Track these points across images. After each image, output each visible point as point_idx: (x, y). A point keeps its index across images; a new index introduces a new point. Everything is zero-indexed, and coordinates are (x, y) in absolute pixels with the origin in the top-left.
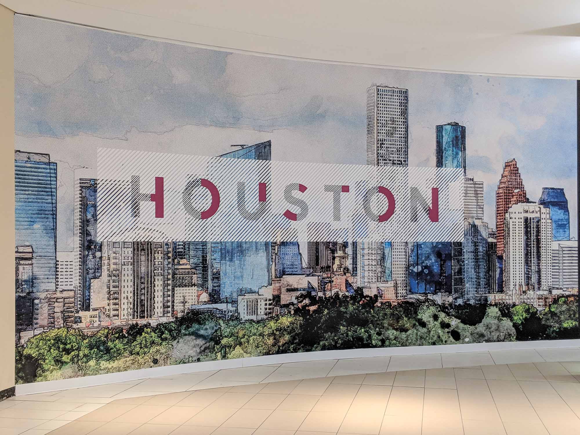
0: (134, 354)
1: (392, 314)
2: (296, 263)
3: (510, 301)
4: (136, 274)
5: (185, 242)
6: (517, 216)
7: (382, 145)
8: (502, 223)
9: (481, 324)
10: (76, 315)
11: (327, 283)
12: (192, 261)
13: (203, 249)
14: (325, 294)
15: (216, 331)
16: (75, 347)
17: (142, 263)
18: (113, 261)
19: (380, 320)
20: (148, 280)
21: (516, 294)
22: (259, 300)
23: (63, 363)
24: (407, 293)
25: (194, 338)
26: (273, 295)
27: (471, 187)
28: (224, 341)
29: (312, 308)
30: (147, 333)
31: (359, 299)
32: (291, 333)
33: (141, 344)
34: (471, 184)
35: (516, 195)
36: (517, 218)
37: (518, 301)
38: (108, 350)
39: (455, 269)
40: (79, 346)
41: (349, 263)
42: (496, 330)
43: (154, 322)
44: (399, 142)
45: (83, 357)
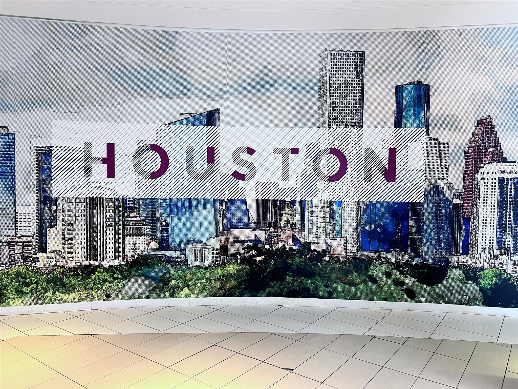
0: (88, 289)
1: (341, 269)
2: (244, 218)
3: (477, 264)
4: (89, 224)
5: (135, 198)
6: (490, 176)
7: (335, 108)
8: (471, 184)
9: (440, 285)
10: (34, 256)
11: (274, 237)
12: (141, 214)
13: (151, 204)
14: (271, 247)
15: (165, 274)
16: (34, 281)
17: (95, 215)
18: (67, 213)
19: (327, 273)
20: (100, 229)
21: (485, 258)
22: (206, 250)
23: (23, 293)
24: (357, 250)
25: (144, 278)
26: (220, 245)
27: (434, 147)
28: (172, 283)
29: (259, 259)
30: (100, 272)
31: (307, 253)
32: (237, 279)
33: (95, 281)
34: (434, 144)
35: (489, 155)
36: (490, 179)
37: (487, 265)
38: (64, 285)
39: (412, 229)
40: (37, 280)
41: (296, 219)
42: (458, 292)
43: (106, 264)
44: (354, 104)
45: (41, 289)
